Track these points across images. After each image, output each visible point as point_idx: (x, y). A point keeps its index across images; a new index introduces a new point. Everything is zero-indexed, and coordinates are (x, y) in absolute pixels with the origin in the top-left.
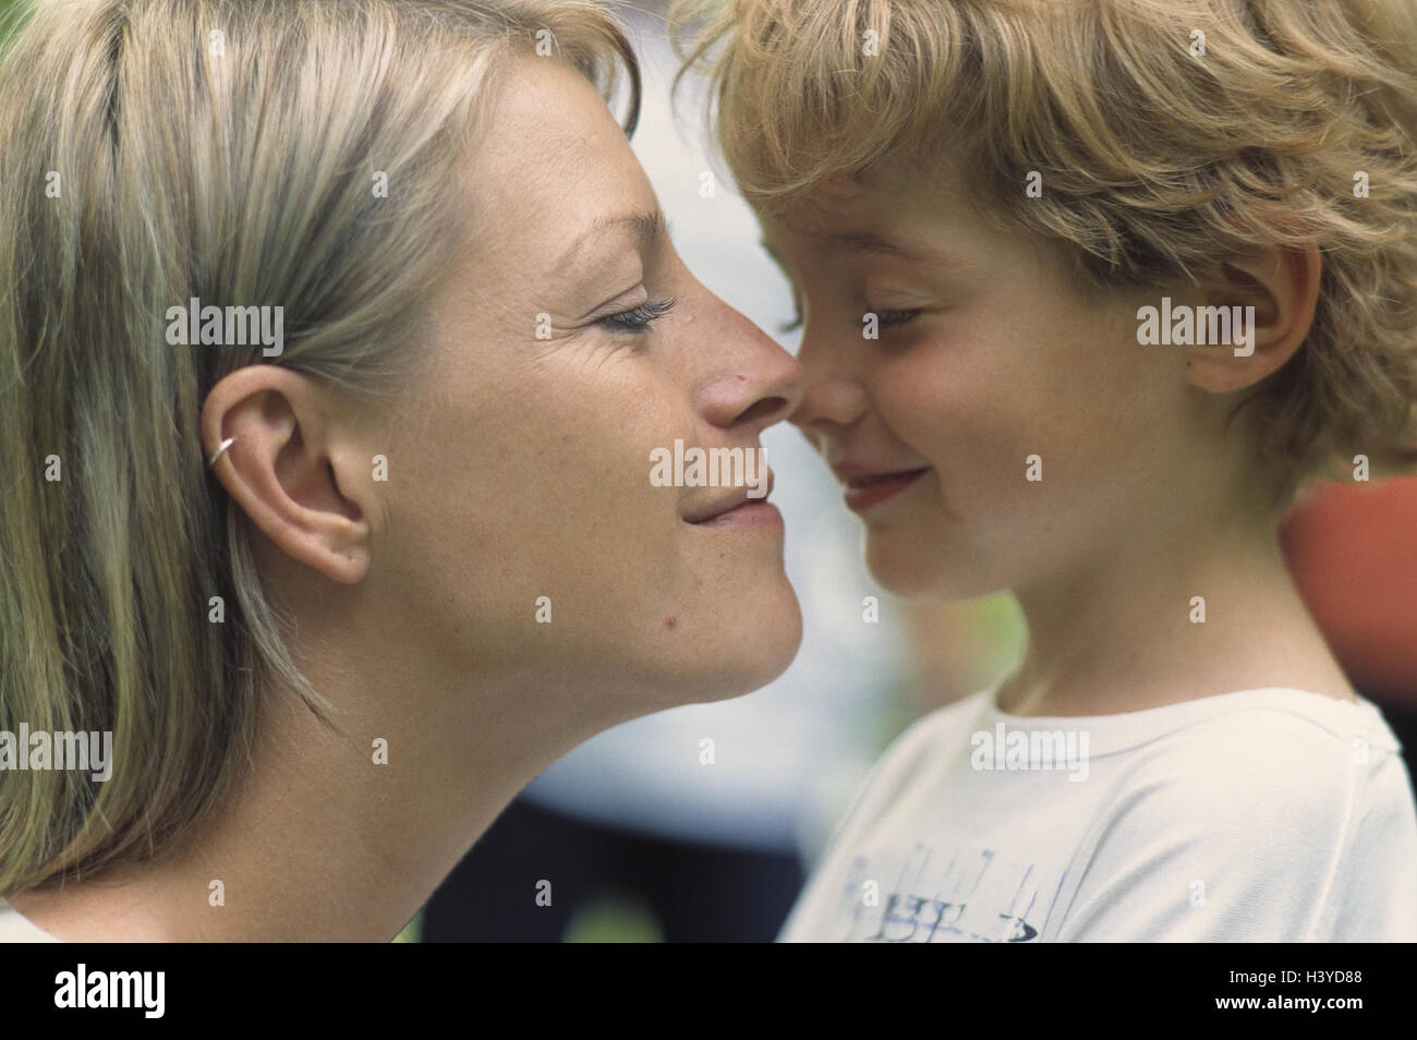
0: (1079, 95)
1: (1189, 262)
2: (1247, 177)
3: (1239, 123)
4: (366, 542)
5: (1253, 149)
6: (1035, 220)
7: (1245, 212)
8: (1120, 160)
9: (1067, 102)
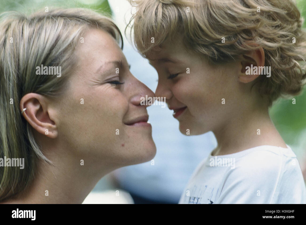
0: (204, 23)
1: (233, 56)
2: (244, 36)
3: (241, 24)
4: (57, 129)
5: (245, 30)
6: (199, 51)
7: (244, 44)
8: (215, 36)
9: (202, 25)
